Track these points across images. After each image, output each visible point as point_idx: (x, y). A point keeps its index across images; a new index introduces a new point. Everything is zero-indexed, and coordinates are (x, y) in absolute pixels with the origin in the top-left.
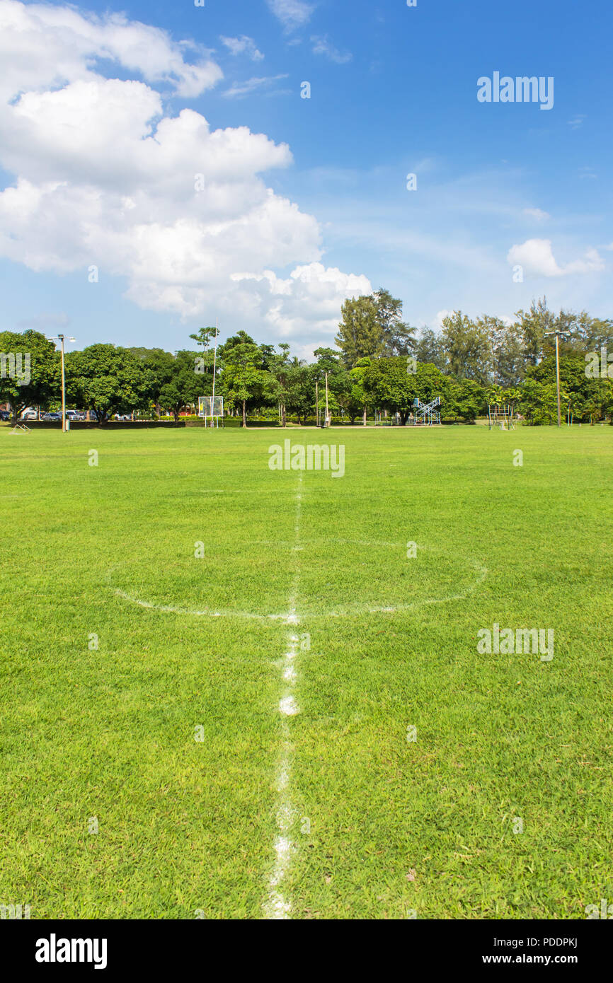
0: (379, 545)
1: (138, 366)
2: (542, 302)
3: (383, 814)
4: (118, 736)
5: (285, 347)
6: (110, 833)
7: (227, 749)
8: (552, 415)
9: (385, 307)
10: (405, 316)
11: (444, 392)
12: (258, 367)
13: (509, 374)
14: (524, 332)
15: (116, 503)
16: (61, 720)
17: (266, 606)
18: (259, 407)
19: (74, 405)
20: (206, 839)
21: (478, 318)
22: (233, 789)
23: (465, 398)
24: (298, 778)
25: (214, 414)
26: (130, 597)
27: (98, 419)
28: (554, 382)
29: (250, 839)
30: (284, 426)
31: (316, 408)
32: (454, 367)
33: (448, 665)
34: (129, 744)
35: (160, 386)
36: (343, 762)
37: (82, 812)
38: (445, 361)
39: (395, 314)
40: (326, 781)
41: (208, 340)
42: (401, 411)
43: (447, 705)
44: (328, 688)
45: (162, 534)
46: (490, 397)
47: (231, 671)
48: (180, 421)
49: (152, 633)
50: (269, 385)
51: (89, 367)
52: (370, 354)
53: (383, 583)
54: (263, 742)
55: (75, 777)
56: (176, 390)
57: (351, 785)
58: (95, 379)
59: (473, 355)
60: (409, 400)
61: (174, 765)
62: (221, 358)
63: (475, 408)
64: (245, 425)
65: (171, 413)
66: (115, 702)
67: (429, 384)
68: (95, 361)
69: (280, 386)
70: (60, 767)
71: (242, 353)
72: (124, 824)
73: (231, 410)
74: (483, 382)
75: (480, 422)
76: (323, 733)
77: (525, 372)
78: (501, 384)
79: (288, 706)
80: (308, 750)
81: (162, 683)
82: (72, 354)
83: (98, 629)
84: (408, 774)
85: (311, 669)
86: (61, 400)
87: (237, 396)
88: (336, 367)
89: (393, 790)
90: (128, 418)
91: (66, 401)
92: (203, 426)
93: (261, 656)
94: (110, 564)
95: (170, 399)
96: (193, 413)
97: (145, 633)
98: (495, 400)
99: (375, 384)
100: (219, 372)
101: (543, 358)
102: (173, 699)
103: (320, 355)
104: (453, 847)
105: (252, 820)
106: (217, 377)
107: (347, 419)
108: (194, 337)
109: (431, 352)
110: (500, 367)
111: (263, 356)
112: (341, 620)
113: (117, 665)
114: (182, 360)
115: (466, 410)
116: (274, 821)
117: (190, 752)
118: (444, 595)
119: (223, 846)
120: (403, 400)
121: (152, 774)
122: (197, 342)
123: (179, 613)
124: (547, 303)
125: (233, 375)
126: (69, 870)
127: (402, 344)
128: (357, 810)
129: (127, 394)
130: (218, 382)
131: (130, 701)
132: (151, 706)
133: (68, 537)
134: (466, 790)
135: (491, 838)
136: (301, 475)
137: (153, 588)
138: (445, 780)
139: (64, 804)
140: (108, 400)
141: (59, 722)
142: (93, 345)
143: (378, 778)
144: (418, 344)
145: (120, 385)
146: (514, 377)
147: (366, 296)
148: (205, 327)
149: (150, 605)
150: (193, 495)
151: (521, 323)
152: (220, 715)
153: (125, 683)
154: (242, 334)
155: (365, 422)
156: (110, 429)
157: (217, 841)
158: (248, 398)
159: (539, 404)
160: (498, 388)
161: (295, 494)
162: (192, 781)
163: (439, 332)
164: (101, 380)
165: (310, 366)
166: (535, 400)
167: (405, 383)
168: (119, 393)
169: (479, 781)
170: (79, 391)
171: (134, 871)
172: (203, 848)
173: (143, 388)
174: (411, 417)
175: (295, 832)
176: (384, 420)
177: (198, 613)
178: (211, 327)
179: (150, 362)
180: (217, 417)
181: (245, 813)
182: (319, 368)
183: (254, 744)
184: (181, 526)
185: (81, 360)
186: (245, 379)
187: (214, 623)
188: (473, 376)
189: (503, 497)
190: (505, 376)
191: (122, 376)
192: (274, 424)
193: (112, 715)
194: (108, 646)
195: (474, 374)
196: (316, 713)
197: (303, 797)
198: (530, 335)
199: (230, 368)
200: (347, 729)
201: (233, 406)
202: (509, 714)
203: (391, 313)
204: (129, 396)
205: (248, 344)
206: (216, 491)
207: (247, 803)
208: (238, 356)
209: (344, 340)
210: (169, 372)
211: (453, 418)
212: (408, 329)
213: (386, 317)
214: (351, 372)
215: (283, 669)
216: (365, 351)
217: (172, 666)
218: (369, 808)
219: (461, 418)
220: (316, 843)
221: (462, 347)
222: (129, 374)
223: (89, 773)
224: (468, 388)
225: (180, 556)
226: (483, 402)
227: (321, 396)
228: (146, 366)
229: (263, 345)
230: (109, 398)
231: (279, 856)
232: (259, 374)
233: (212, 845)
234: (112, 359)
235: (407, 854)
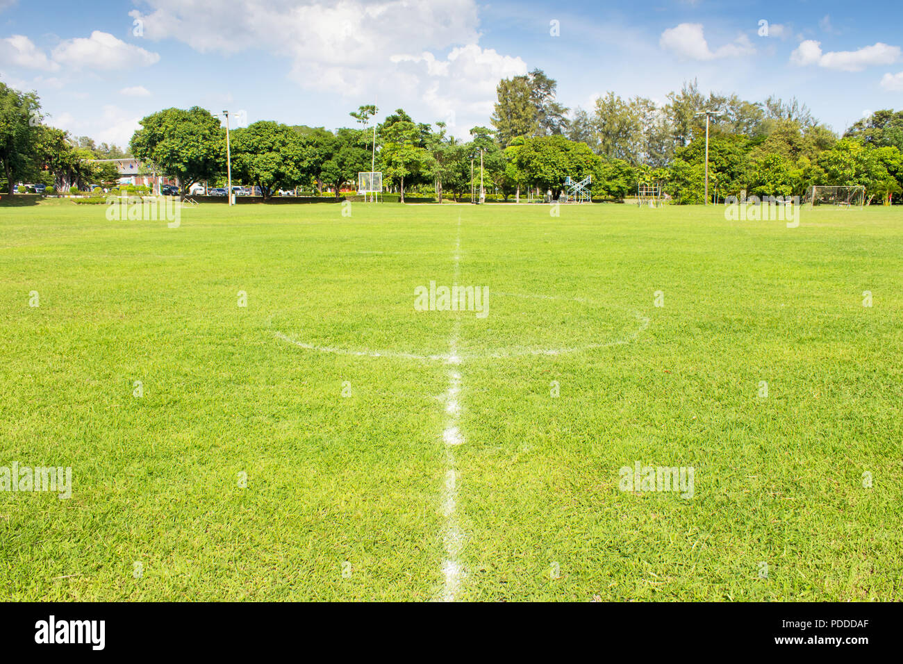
0: (538, 298)
1: (301, 143)
2: (693, 84)
3: (559, 540)
4: (275, 461)
5: (441, 125)
6: (263, 555)
7: (389, 476)
8: (699, 194)
9: (539, 87)
10: (558, 97)
11: (595, 171)
12: (415, 144)
13: (658, 155)
14: (674, 113)
15: (278, 262)
16: (215, 446)
17: (426, 348)
18: (416, 184)
19: (240, 181)
20: (367, 562)
21: (630, 99)
22: (396, 514)
23: (615, 177)
24: (465, 504)
25: (373, 189)
26: (290, 339)
27: (263, 194)
28: (702, 162)
29: (415, 563)
30: (440, 202)
31: (471, 185)
32: (605, 147)
33: (618, 402)
34: (286, 470)
35: (322, 163)
36: (514, 489)
37: (234, 534)
38: (596, 141)
39: (549, 94)
40: (496, 507)
41: (367, 118)
42: (553, 188)
43: (620, 437)
44: (493, 420)
45: (324, 287)
46: (639, 177)
47: (393, 404)
48: (341, 196)
49: (312, 370)
50: (426, 162)
51: (253, 143)
52: (524, 133)
53: (544, 330)
54: (427, 469)
55: (228, 499)
56: (337, 167)
57: (523, 512)
58: (259, 155)
59: (624, 136)
60: (561, 178)
61: (333, 490)
62: (380, 137)
63: (624, 188)
64: (402, 201)
65: (333, 190)
66: (272, 431)
67: (581, 163)
68: (259, 137)
69: (437, 163)
70: (211, 490)
71: (400, 131)
72: (279, 546)
73: (389, 187)
74: (632, 163)
75: (629, 201)
76: (490, 462)
77: (674, 153)
78: (650, 164)
79: (452, 437)
80: (475, 479)
81: (321, 414)
82: (237, 131)
83: (256, 366)
84: (584, 502)
85: (475, 403)
86: (227, 175)
87: (395, 173)
88: (491, 146)
89: (569, 517)
90: (291, 193)
91: (232, 176)
92: (363, 200)
93: (422, 391)
94: (271, 311)
95: (331, 175)
96: (354, 189)
97: (304, 370)
98: (644, 179)
99: (529, 162)
100: (378, 149)
101: (692, 140)
102: (332, 429)
103: (476, 134)
104: (640, 574)
105: (417, 544)
106: (376, 154)
107: (500, 197)
108: (354, 115)
109: (583, 132)
110: (649, 148)
111: (421, 134)
112: (503, 360)
113: (275, 398)
114: (342, 137)
115: (616, 189)
116: (441, 546)
117: (350, 478)
118: (607, 340)
119: (386, 570)
120: (555, 178)
121: (309, 499)
122: (357, 119)
123: (338, 353)
124: (698, 85)
125: (391, 153)
126: (217, 591)
127: (555, 124)
128: (531, 535)
129: (291, 171)
130: (377, 159)
131: (288, 430)
132: (308, 434)
133: (231, 289)
134: (649, 519)
135: (682, 565)
136: (459, 240)
137: (313, 332)
138: (624, 508)
139: (215, 526)
140: (272, 176)
141: (213, 449)
142: (257, 121)
143: (553, 505)
144: (571, 124)
145: (283, 161)
146: (663, 158)
147: (521, 76)
148: (364, 106)
149: (310, 346)
150: (352, 255)
151: (672, 105)
152: (381, 444)
153: (283, 413)
154: (400, 112)
155: (518, 199)
156: (274, 204)
157: (379, 565)
158: (406, 175)
159: (686, 184)
160: (647, 168)
161: (452, 255)
162: (352, 505)
163: (592, 112)
164: (265, 156)
165: (466, 144)
166: (683, 180)
167: (558, 162)
168: (283, 169)
169: (662, 509)
170: (245, 166)
171: (288, 593)
172: (364, 571)
173: (305, 164)
174: (562, 195)
175: (464, 556)
176: (536, 198)
177: (358, 353)
178: (370, 105)
179: (312, 139)
180: (376, 192)
181: (409, 537)
182: (475, 146)
183: (418, 472)
184: (342, 281)
185: (245, 136)
186: (402, 156)
187: (374, 362)
188: (623, 157)
189: (658, 259)
190: (654, 157)
191: (285, 152)
192: (431, 200)
193: (268, 443)
194: (267, 381)
195: (624, 154)
196: (482, 443)
197: (472, 522)
198: (680, 116)
199: (388, 146)
200: (515, 458)
201: (391, 183)
202: (687, 446)
203: (546, 93)
204: (291, 172)
205: (406, 122)
206: (375, 252)
207: (411, 528)
208: (396, 134)
209: (499, 119)
210: (330, 149)
211: (603, 197)
212: (562, 109)
213: (541, 98)
214: (505, 151)
215: (446, 403)
216: (518, 131)
217: (332, 399)
218: (544, 534)
219: (610, 197)
220: (488, 568)
221: (613, 128)
222: (292, 150)
223: (242, 496)
224: (618, 168)
225: (340, 305)
226: (632, 182)
227: (476, 173)
228: (307, 142)
229: (421, 124)
230: (273, 174)
231: (448, 580)
232: (417, 151)
233: (374, 568)
234: (275, 136)
235: (589, 580)
